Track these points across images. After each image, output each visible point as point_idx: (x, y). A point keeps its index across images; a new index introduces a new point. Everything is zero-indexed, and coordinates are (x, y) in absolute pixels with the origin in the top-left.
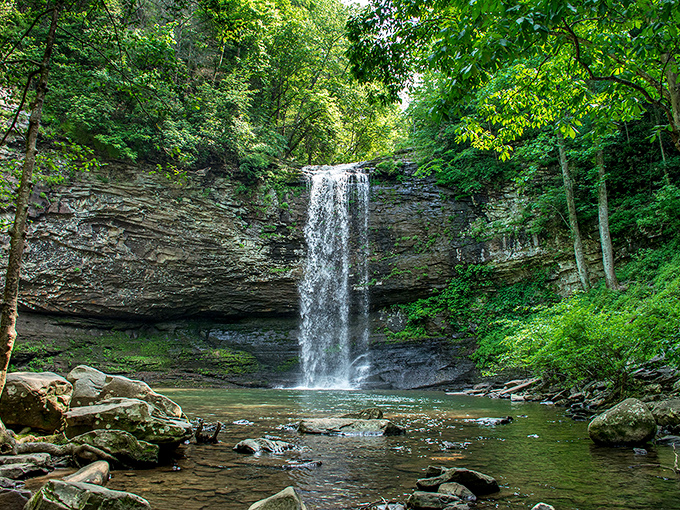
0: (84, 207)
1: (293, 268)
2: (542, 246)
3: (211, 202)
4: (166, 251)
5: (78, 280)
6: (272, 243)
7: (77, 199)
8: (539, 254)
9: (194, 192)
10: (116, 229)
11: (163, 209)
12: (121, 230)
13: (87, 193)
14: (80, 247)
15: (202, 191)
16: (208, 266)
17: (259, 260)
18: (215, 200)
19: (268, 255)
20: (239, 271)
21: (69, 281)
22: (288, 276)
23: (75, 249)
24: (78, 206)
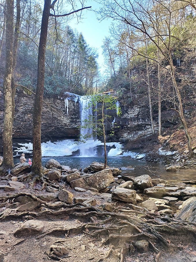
0: (22, 108)
1: (77, 125)
2: (142, 122)
3: (56, 107)
4: (43, 120)
5: (20, 129)
6: (72, 118)
7: (20, 106)
8: (141, 124)
9: (51, 104)
10: (30, 114)
11: (43, 109)
12: (32, 115)
13: (23, 105)
14: (21, 120)
15: (53, 104)
16: (54, 124)
17: (68, 123)
18: (57, 107)
19: (70, 121)
20: (63, 125)
21: (17, 129)
22: (76, 127)
23: (19, 120)
24: (20, 108)
